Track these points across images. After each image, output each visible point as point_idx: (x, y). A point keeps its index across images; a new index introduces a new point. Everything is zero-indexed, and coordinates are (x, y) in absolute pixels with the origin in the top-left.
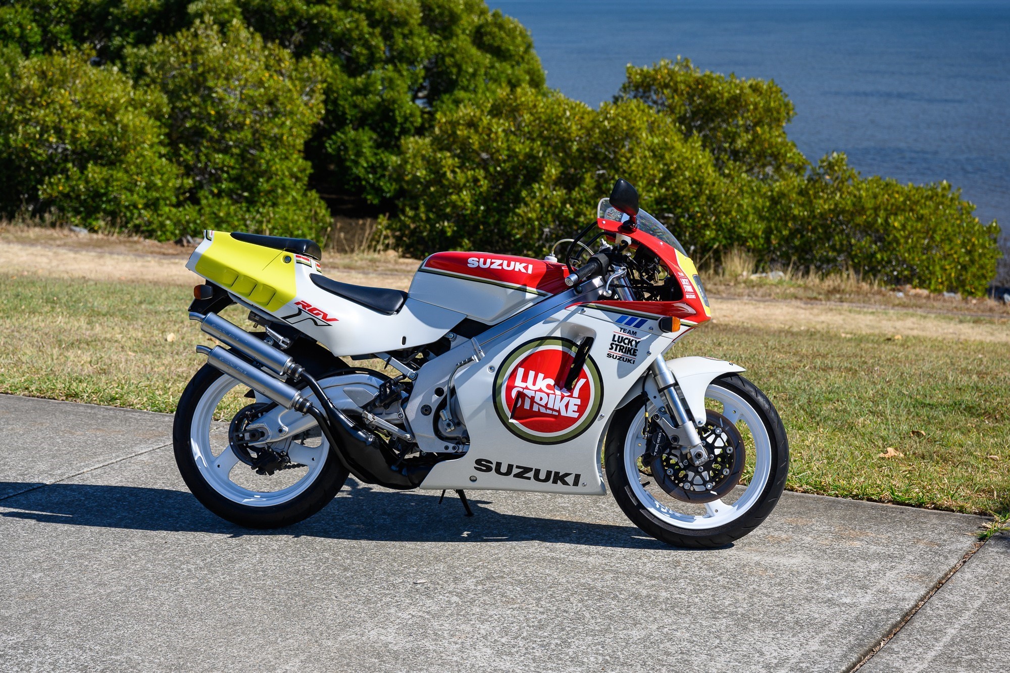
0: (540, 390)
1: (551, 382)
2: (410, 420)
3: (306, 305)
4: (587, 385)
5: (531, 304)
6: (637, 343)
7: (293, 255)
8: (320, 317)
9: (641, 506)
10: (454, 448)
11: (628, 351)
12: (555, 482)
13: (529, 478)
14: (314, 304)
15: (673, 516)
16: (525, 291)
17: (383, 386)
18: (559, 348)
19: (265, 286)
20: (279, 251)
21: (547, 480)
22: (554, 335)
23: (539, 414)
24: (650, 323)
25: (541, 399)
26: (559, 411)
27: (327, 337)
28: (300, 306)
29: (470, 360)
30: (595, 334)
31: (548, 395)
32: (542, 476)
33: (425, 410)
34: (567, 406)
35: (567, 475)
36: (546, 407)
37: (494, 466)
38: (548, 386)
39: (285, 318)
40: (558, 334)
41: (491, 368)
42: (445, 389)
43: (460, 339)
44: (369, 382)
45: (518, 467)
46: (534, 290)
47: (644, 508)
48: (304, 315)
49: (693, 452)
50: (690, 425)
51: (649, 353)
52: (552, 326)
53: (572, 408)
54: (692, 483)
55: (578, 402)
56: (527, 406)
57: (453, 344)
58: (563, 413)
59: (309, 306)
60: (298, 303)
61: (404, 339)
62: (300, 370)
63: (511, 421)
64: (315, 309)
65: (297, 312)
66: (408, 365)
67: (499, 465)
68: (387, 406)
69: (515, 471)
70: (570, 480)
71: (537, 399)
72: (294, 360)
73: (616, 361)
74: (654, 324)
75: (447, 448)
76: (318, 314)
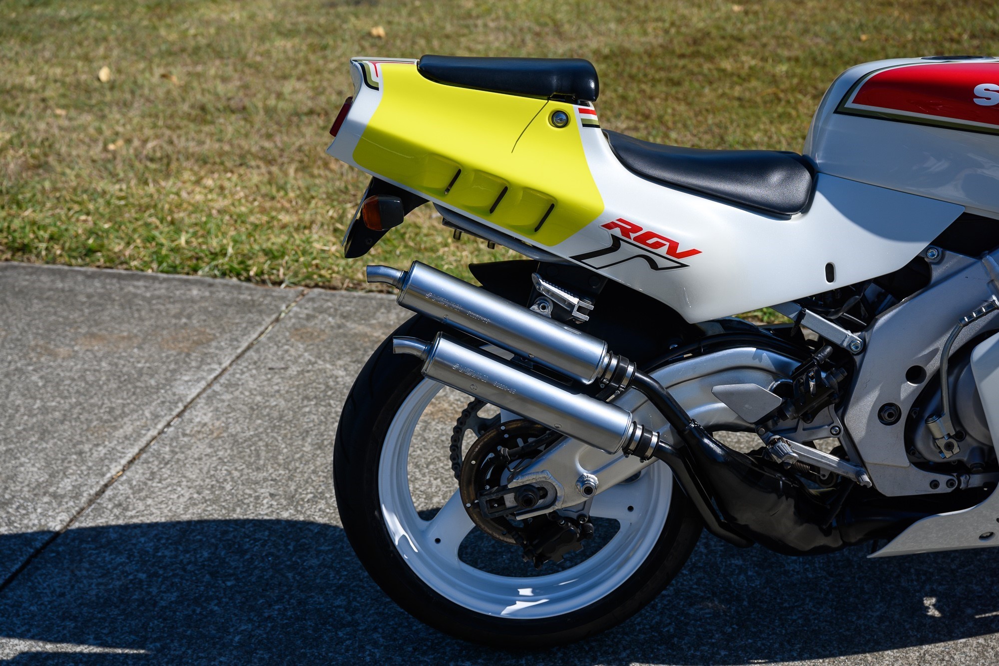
2: (857, 439)
3: (627, 228)
7: (571, 109)
8: (663, 251)
10: (950, 483)
14: (647, 222)
19: (530, 193)
20: (538, 102)
27: (680, 289)
28: (617, 232)
29: (992, 309)
33: (888, 414)
39: (579, 258)
42: (929, 369)
43: (954, 260)
44: (756, 363)
48: (627, 249)
57: (937, 272)
59: (636, 229)
60: (609, 226)
61: (830, 271)
62: (631, 369)
64: (650, 235)
65: (609, 243)
68: (808, 417)
72: (612, 351)
75: (935, 484)
76: (658, 245)
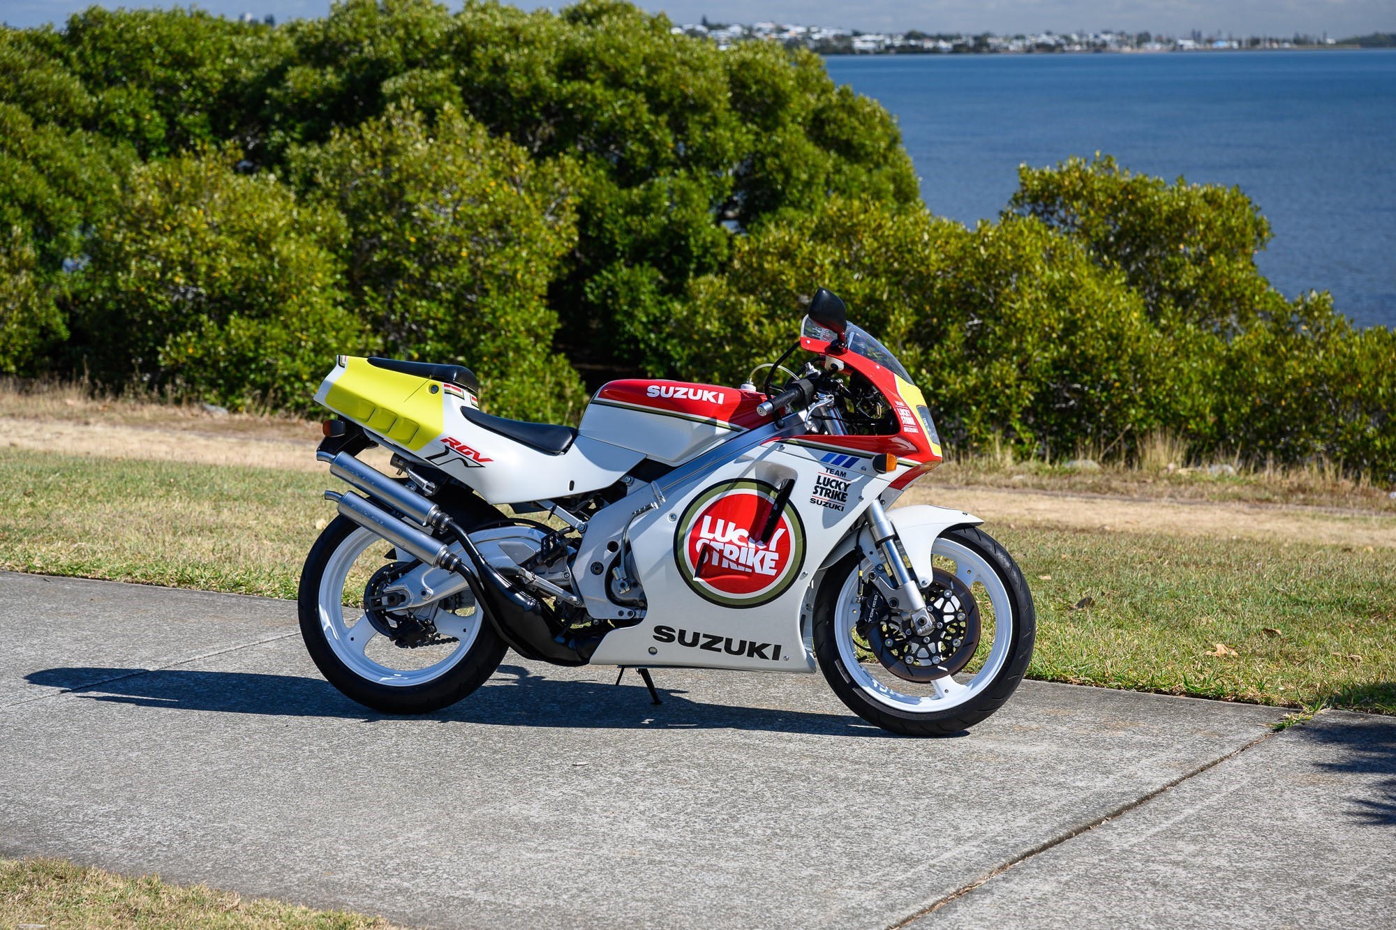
0: (731, 542)
1: (745, 533)
2: (578, 581)
3: (454, 443)
4: (786, 535)
5: (722, 441)
6: (846, 486)
7: (440, 384)
8: (471, 456)
9: (854, 684)
10: (630, 614)
11: (836, 495)
12: (750, 654)
13: (719, 650)
14: (464, 441)
15: (894, 697)
16: (715, 425)
17: (547, 539)
18: (755, 492)
19: (407, 421)
20: (423, 380)
21: (740, 652)
22: (747, 476)
23: (729, 571)
24: (862, 462)
25: (731, 553)
26: (752, 568)
27: (480, 480)
28: (448, 444)
29: (649, 508)
30: (796, 475)
31: (740, 548)
32: (735, 647)
33: (596, 568)
34: (762, 561)
35: (765, 646)
36: (737, 562)
37: (676, 635)
38: (741, 539)
39: (429, 458)
40: (752, 475)
41: (672, 516)
42: (620, 543)
43: (638, 483)
44: (530, 536)
45: (705, 636)
46: (726, 424)
47: (858, 687)
48: (452, 455)
49: (915, 617)
50: (911, 586)
51: (861, 498)
52: (746, 465)
53: (769, 563)
54: (915, 656)
55: (776, 556)
56: (715, 562)
57: (629, 490)
58: (758, 570)
59: (458, 443)
60: (445, 441)
61: (572, 484)
62: (447, 519)
63: (696, 579)
64: (465, 447)
65: (443, 450)
66: (577, 515)
67: (682, 633)
68: (550, 564)
69: (703, 641)
70: (768, 652)
71: (726, 553)
72: (440, 509)
73: (822, 508)
74: (868, 463)
75: (621, 613)
76: (468, 453)
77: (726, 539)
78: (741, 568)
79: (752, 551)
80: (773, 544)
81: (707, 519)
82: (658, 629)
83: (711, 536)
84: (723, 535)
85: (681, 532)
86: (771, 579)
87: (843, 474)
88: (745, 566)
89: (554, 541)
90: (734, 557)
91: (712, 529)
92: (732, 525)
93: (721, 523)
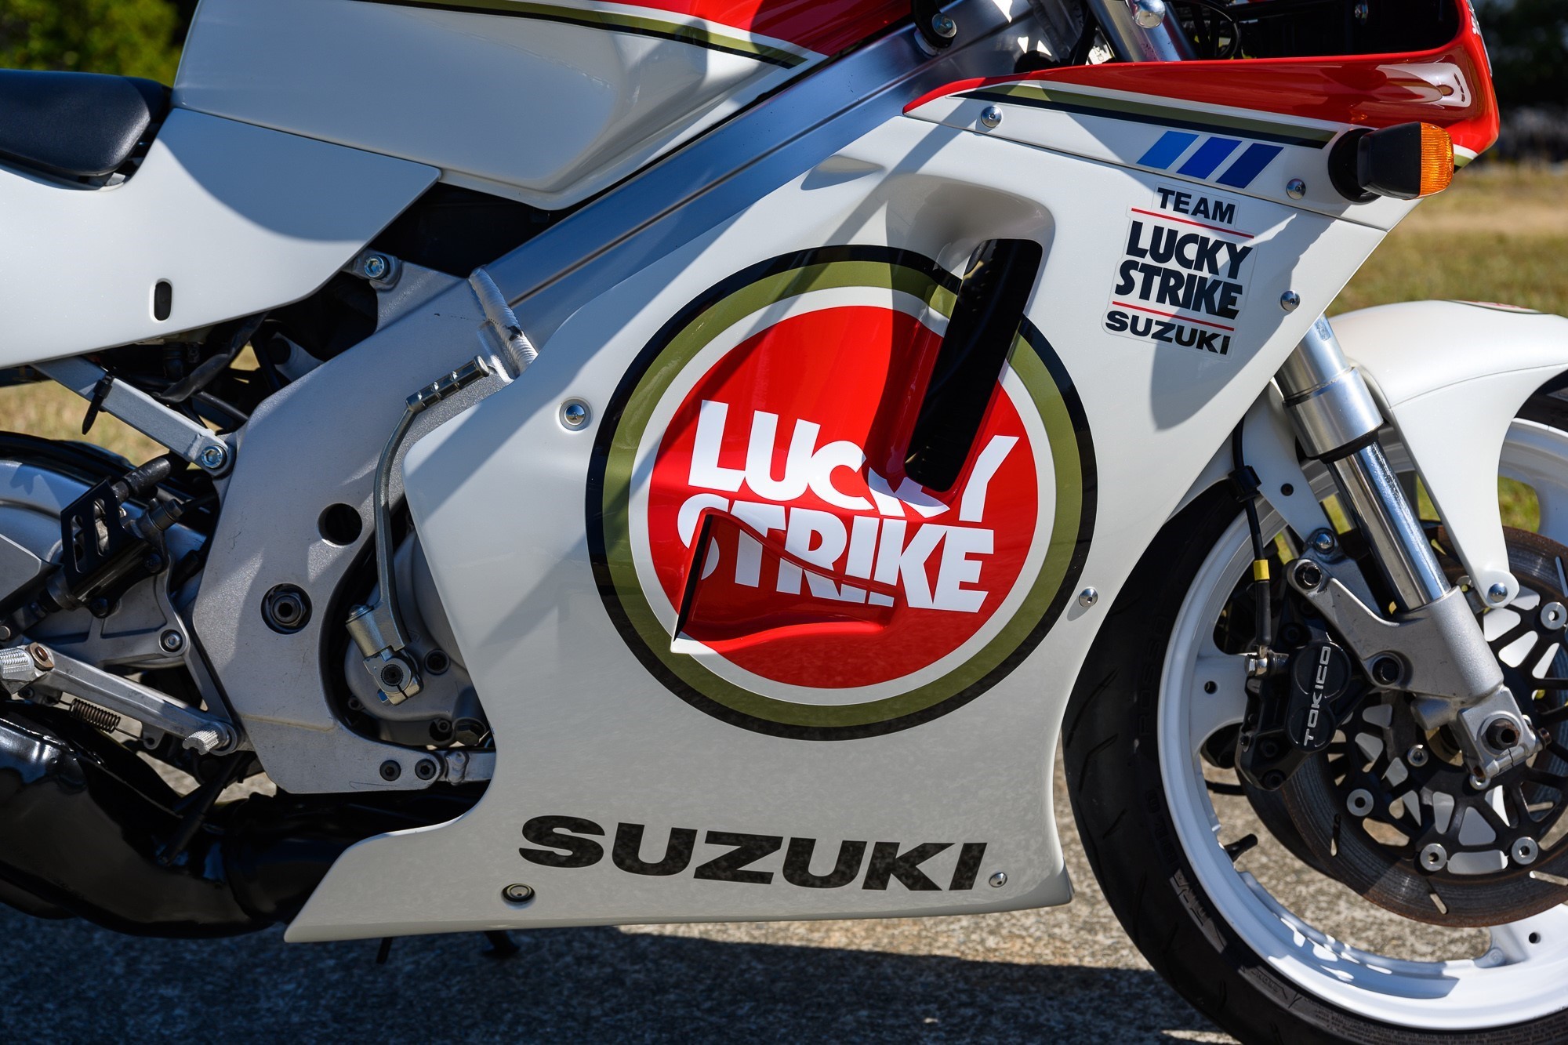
0: (809, 501)
1: (851, 455)
2: (219, 661)
4: (1020, 461)
5: (726, 108)
6: (1237, 257)
9: (1242, 954)
10: (423, 770)
11: (1199, 295)
12: (876, 880)
13: (764, 878)
15: (1364, 979)
16: (699, 40)
17: (76, 516)
18: (881, 297)
21: (842, 875)
22: (858, 240)
23: (806, 607)
24: (1289, 159)
25: (816, 540)
26: (897, 591)
29: (472, 374)
30: (1049, 225)
31: (847, 518)
32: (822, 863)
33: (283, 609)
34: (933, 566)
35: (926, 851)
36: (838, 573)
37: (607, 842)
38: (841, 477)
40: (874, 233)
41: (574, 410)
42: (367, 512)
43: (419, 280)
44: (20, 495)
45: (714, 838)
46: (741, 36)
47: (1255, 961)
49: (1475, 720)
50: (1453, 602)
51: (1290, 301)
52: (848, 195)
53: (958, 569)
54: (1453, 844)
55: (984, 541)
56: (748, 573)
57: (387, 309)
58: (918, 596)
61: (164, 296)
63: (682, 646)
66: (189, 408)
67: (629, 836)
68: (103, 603)
69: (704, 853)
70: (941, 868)
71: (797, 543)
73: (1148, 346)
74: (1313, 163)
75: (390, 770)
77: (789, 489)
78: (854, 595)
79: (896, 530)
80: (974, 500)
81: (714, 416)
82: (539, 829)
83: (730, 480)
84: (778, 471)
85: (614, 469)
86: (963, 625)
87: (1225, 212)
88: (870, 585)
89: (112, 519)
90: (825, 557)
91: (733, 452)
92: (806, 431)
93: (764, 424)
